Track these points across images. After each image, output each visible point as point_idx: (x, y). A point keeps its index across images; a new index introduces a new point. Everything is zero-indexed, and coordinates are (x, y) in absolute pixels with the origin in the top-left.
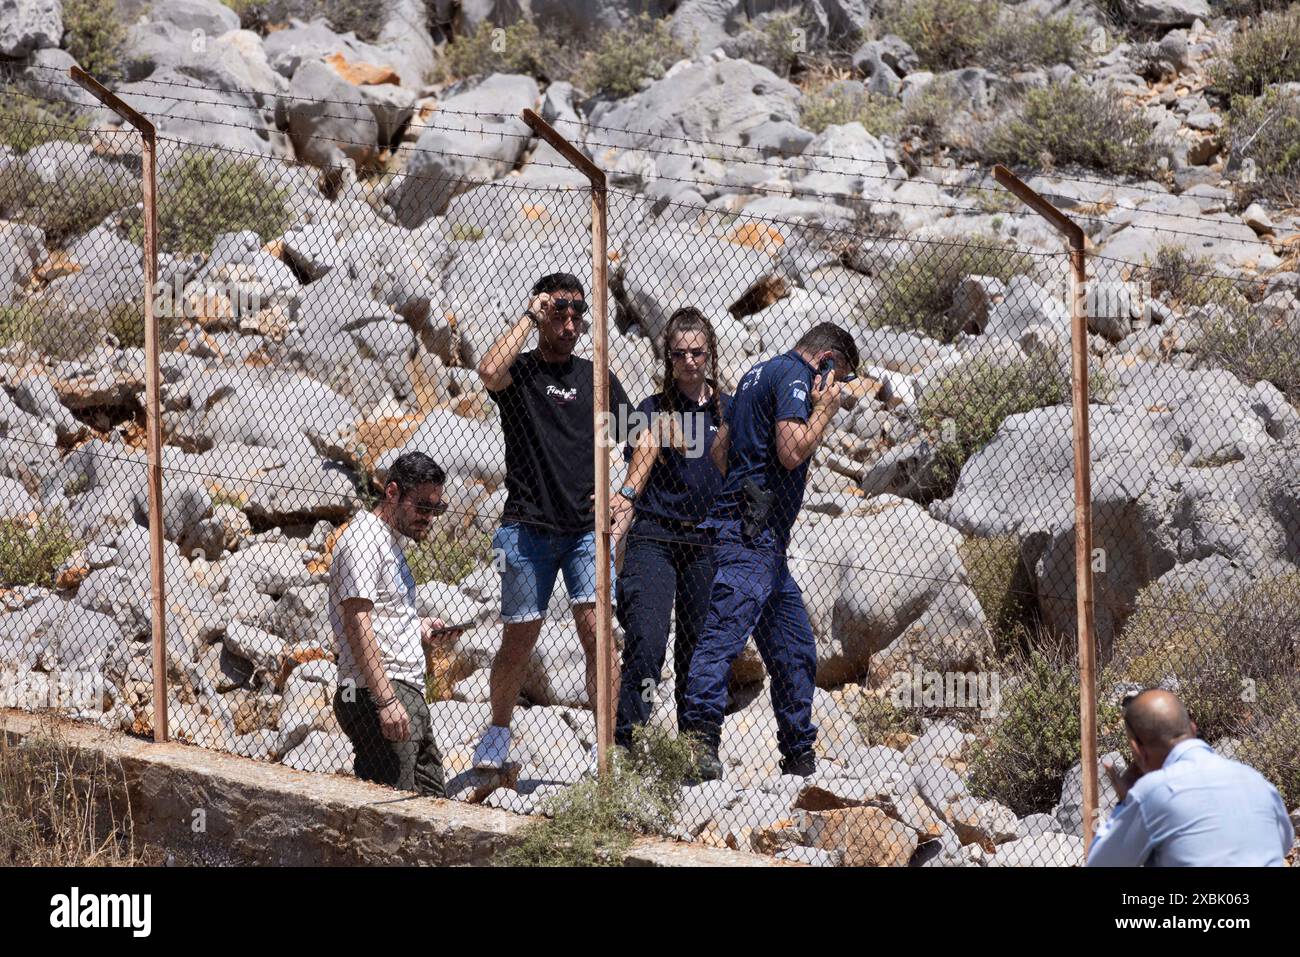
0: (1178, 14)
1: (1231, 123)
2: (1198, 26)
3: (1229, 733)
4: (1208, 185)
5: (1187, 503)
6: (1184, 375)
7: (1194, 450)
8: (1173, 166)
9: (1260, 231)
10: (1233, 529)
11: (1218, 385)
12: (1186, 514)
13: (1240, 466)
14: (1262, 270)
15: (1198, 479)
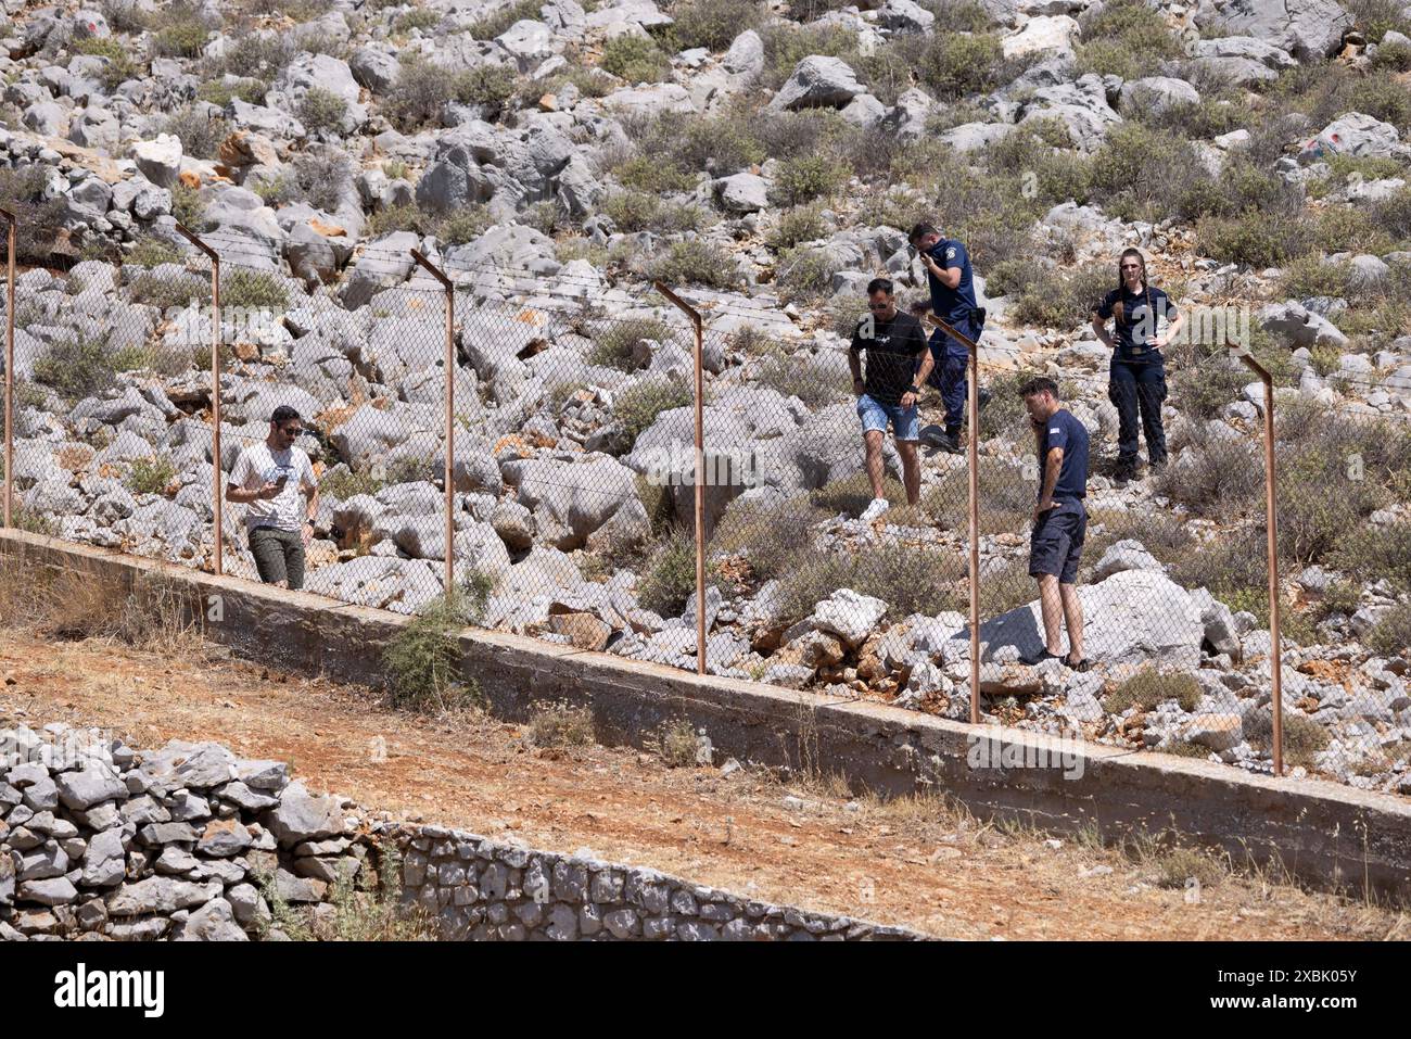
0: (752, 205)
1: (778, 262)
2: (762, 211)
3: (774, 578)
4: (767, 293)
6: (752, 391)
7: (757, 430)
8: (748, 284)
9: (793, 318)
10: (777, 471)
11: (771, 399)
13: (780, 439)
14: (793, 338)
15: (759, 446)
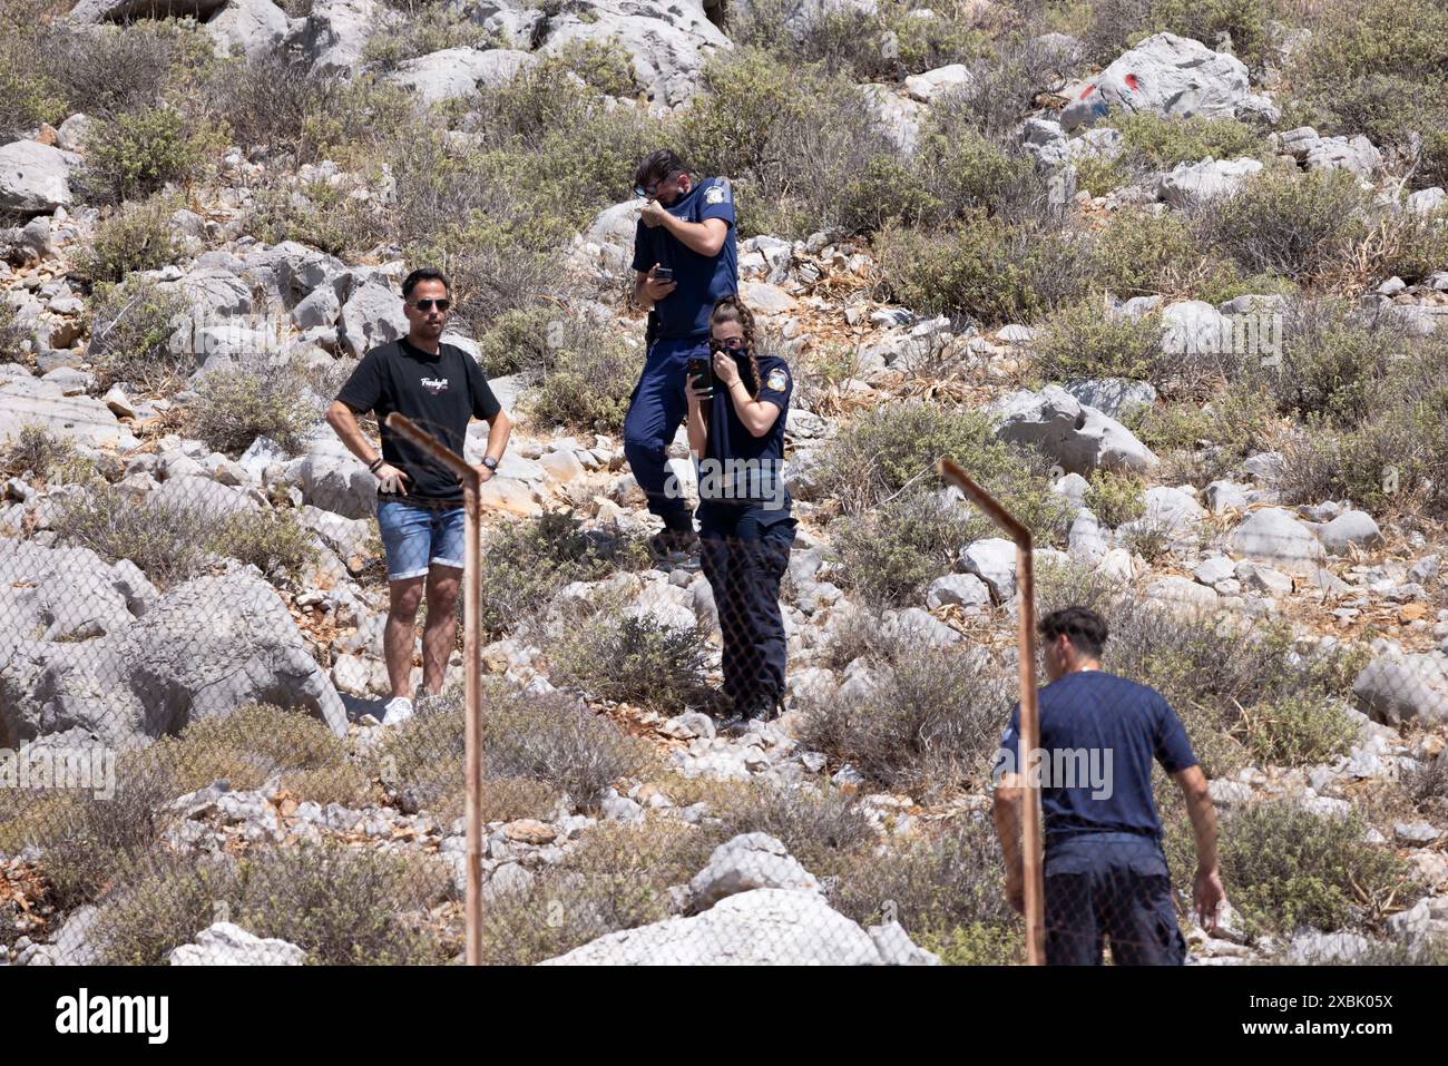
0: (41, 201)
1: (93, 308)
2: (61, 213)
3: (89, 901)
4: (70, 368)
5: (50, 676)
6: (47, 553)
7: (55, 627)
8: (35, 349)
9: (120, 413)
10: (93, 703)
11: (81, 563)
12: (48, 689)
13: (99, 642)
14: (121, 451)
15: (60, 654)
